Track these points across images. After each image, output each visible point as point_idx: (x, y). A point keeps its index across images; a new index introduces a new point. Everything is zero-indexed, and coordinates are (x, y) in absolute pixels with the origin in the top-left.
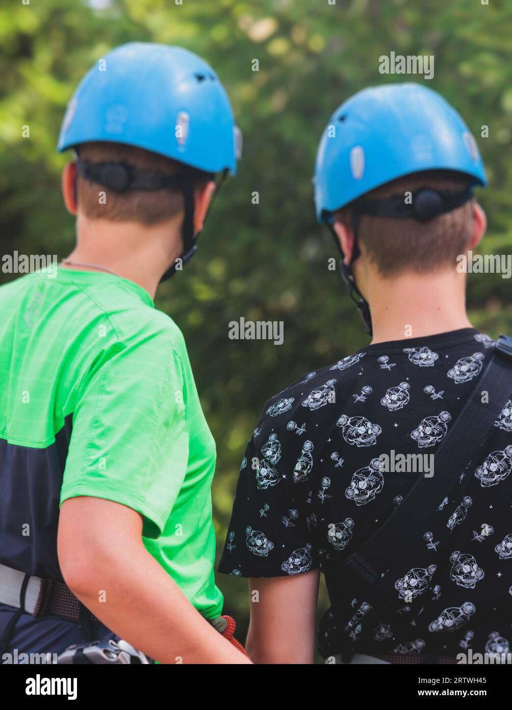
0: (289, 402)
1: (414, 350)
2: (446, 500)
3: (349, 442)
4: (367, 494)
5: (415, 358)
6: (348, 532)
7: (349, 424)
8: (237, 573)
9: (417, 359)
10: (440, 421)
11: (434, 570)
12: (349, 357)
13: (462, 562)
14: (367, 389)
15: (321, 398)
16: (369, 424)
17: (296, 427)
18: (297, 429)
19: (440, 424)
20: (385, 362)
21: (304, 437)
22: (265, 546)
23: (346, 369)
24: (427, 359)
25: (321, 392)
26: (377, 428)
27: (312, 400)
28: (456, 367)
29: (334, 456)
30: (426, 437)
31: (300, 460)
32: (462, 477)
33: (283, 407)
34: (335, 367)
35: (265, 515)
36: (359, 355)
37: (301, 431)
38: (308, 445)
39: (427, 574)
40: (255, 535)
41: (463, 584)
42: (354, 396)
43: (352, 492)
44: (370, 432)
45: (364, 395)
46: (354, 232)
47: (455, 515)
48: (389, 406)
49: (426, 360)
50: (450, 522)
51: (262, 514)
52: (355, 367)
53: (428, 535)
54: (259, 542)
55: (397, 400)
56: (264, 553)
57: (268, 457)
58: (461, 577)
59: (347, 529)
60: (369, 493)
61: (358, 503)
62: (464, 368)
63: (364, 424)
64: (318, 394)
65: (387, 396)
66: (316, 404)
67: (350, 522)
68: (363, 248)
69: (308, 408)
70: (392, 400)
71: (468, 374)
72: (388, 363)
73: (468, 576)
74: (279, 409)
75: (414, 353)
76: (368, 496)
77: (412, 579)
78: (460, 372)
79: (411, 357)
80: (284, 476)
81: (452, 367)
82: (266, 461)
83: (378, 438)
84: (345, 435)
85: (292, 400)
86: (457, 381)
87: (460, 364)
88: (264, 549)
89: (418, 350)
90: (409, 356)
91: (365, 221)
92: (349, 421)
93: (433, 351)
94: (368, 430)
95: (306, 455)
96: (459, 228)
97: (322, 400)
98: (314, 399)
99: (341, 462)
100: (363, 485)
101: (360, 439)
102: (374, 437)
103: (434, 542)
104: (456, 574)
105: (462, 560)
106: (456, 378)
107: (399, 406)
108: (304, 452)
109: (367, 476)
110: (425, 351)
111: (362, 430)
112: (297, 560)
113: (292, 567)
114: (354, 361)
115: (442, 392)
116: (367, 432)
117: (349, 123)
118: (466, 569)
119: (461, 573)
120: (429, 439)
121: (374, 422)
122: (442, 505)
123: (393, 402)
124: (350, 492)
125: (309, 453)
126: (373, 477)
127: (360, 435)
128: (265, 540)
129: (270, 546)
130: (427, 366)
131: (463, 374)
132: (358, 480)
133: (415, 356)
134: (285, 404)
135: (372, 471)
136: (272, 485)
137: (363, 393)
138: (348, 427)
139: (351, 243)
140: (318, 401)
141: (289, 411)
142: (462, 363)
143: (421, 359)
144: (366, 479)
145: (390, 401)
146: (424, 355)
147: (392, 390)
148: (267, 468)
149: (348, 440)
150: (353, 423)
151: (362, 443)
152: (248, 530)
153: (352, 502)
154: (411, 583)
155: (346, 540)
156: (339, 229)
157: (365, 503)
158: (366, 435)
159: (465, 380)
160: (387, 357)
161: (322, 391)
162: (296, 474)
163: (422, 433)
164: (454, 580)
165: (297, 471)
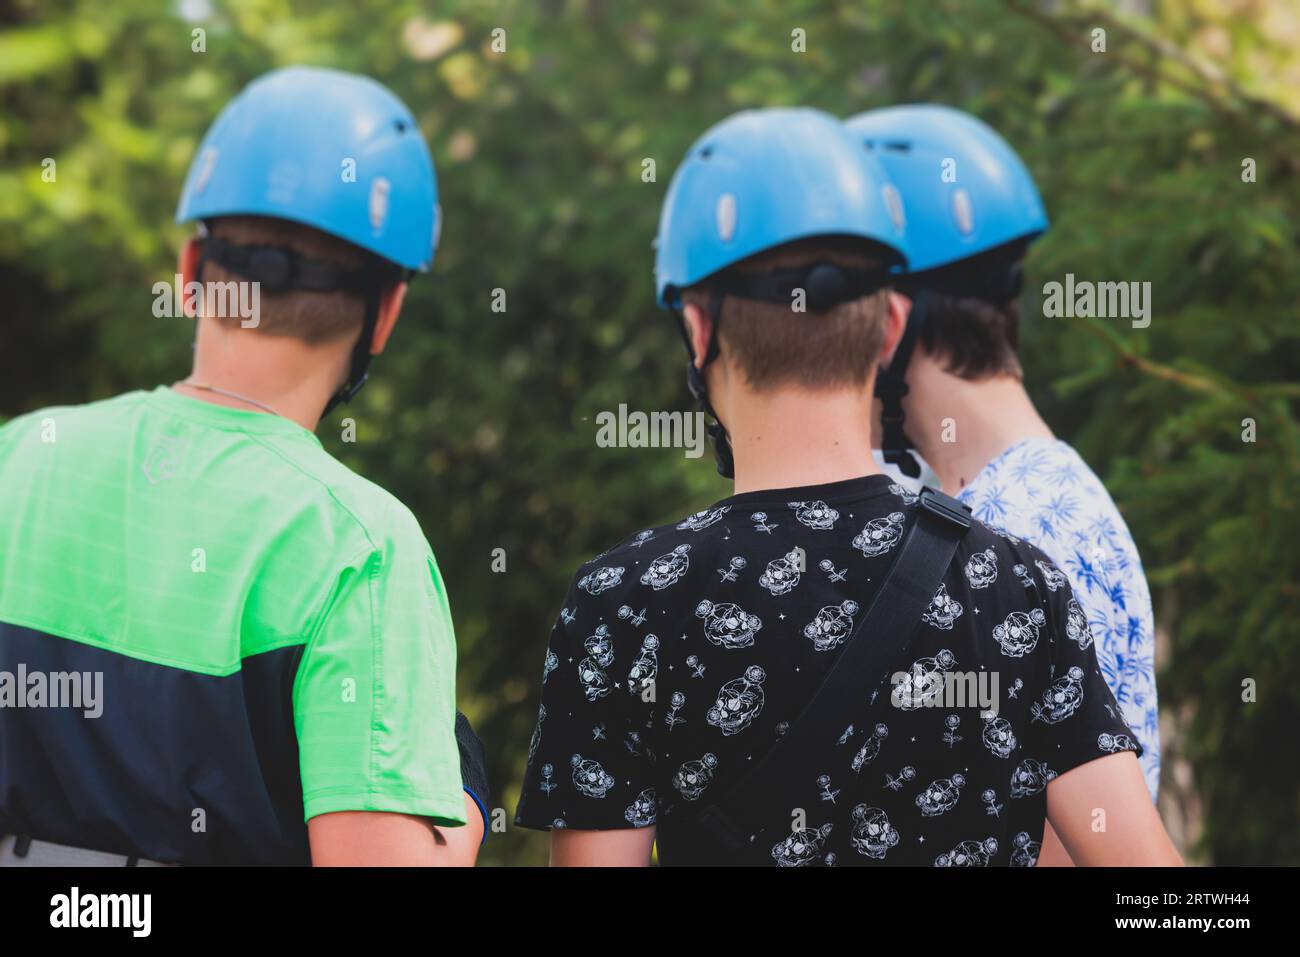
0: (616, 573)
1: (803, 505)
2: (850, 729)
3: (714, 640)
4: (739, 718)
5: (805, 517)
6: (707, 774)
7: (713, 614)
8: (560, 824)
9: (808, 518)
10: (842, 614)
11: (829, 831)
12: (706, 512)
13: (867, 819)
14: (738, 562)
15: (669, 572)
16: (743, 615)
17: (631, 614)
18: (632, 618)
19: (842, 618)
20: (762, 521)
21: (644, 630)
22: (601, 782)
23: (704, 530)
24: (823, 518)
25: (668, 564)
26: (754, 621)
27: (656, 575)
28: (865, 532)
29: (691, 661)
30: (823, 636)
31: (638, 663)
32: (875, 695)
33: (608, 580)
34: (684, 526)
35: (603, 737)
36: (722, 510)
37: (639, 620)
38: (651, 641)
39: (819, 837)
40: (586, 767)
41: (868, 851)
42: (719, 571)
43: (717, 715)
44: (744, 626)
45: (734, 571)
46: (713, 321)
47: (864, 751)
48: (772, 588)
49: (821, 520)
50: (857, 761)
51: (597, 735)
52: (717, 527)
53: (823, 780)
54: (592, 777)
55: (783, 579)
56: (599, 792)
57: (596, 655)
58: (866, 842)
59: (705, 770)
60: (743, 716)
61: (726, 731)
62: (877, 534)
63: (735, 614)
64: (663, 567)
65: (768, 573)
66: (662, 582)
67: (711, 760)
68: (724, 344)
69: (650, 587)
70: (775, 579)
71: (883, 544)
72: (766, 523)
73: (875, 840)
74: (600, 582)
75: (803, 509)
76: (740, 721)
77: (798, 844)
78: (871, 539)
79: (799, 516)
80: (617, 685)
81: (859, 532)
82: (592, 659)
83: (757, 635)
84: (708, 631)
85: (620, 570)
86: (867, 554)
87: (871, 527)
88: (599, 786)
89: (809, 505)
90: (797, 513)
91: (730, 304)
92: (714, 610)
93: (831, 507)
94: (741, 624)
95: (648, 656)
96: (868, 325)
97: (670, 576)
98: (658, 574)
99: (700, 670)
100: (734, 704)
101: (729, 637)
102: (750, 634)
103: (831, 790)
104: (858, 836)
105: (868, 817)
106: (866, 549)
107: (786, 589)
108: (645, 651)
109: (741, 692)
110: (819, 507)
111: (732, 623)
112: (645, 805)
113: (639, 815)
114: (715, 519)
115: (845, 571)
116: (740, 626)
117: (716, 160)
118: (874, 829)
119: (866, 835)
120: (828, 638)
121: (749, 612)
122: (845, 737)
123: (777, 582)
124: (714, 715)
125: (654, 654)
126: (750, 694)
127: (729, 630)
128: (602, 773)
129: (609, 782)
130: (823, 528)
131: (875, 542)
132: (727, 697)
133: (805, 513)
134: (609, 575)
135: (749, 685)
136: (602, 696)
137: (733, 568)
138: (712, 618)
139: (707, 335)
140: (664, 577)
141: (617, 587)
142: (874, 526)
143: (814, 518)
144: (740, 697)
145: (772, 581)
146: (818, 513)
147: (774, 563)
148: (593, 671)
149: (711, 638)
150: (719, 614)
151: (732, 643)
152: (575, 759)
153: (717, 729)
154: (795, 850)
155: (701, 786)
156: (691, 315)
157: (736, 731)
158: (738, 631)
159: (879, 552)
160: (764, 514)
161: (669, 562)
162: (632, 683)
163: (819, 630)
164: (854, 846)
165: (633, 679)
